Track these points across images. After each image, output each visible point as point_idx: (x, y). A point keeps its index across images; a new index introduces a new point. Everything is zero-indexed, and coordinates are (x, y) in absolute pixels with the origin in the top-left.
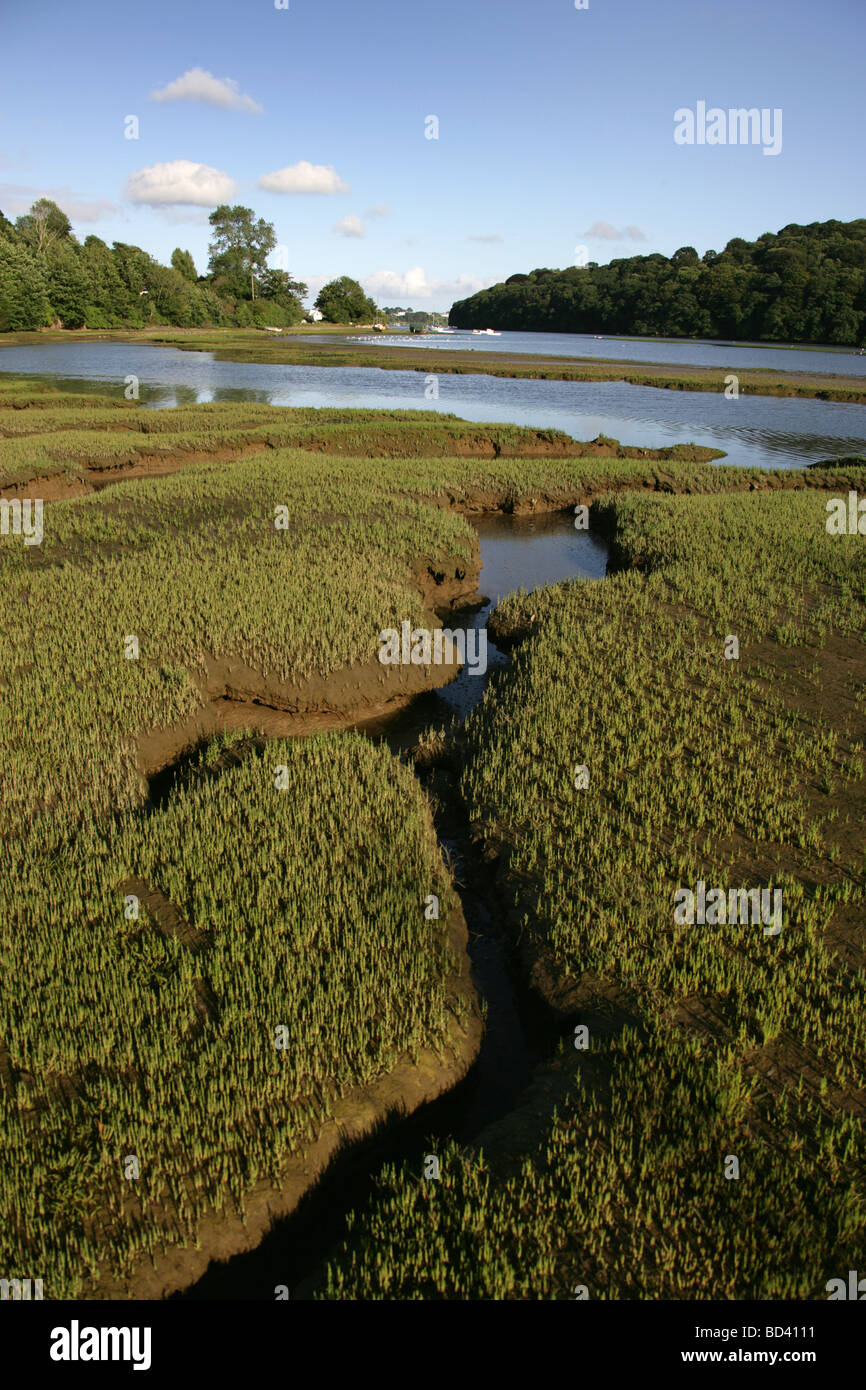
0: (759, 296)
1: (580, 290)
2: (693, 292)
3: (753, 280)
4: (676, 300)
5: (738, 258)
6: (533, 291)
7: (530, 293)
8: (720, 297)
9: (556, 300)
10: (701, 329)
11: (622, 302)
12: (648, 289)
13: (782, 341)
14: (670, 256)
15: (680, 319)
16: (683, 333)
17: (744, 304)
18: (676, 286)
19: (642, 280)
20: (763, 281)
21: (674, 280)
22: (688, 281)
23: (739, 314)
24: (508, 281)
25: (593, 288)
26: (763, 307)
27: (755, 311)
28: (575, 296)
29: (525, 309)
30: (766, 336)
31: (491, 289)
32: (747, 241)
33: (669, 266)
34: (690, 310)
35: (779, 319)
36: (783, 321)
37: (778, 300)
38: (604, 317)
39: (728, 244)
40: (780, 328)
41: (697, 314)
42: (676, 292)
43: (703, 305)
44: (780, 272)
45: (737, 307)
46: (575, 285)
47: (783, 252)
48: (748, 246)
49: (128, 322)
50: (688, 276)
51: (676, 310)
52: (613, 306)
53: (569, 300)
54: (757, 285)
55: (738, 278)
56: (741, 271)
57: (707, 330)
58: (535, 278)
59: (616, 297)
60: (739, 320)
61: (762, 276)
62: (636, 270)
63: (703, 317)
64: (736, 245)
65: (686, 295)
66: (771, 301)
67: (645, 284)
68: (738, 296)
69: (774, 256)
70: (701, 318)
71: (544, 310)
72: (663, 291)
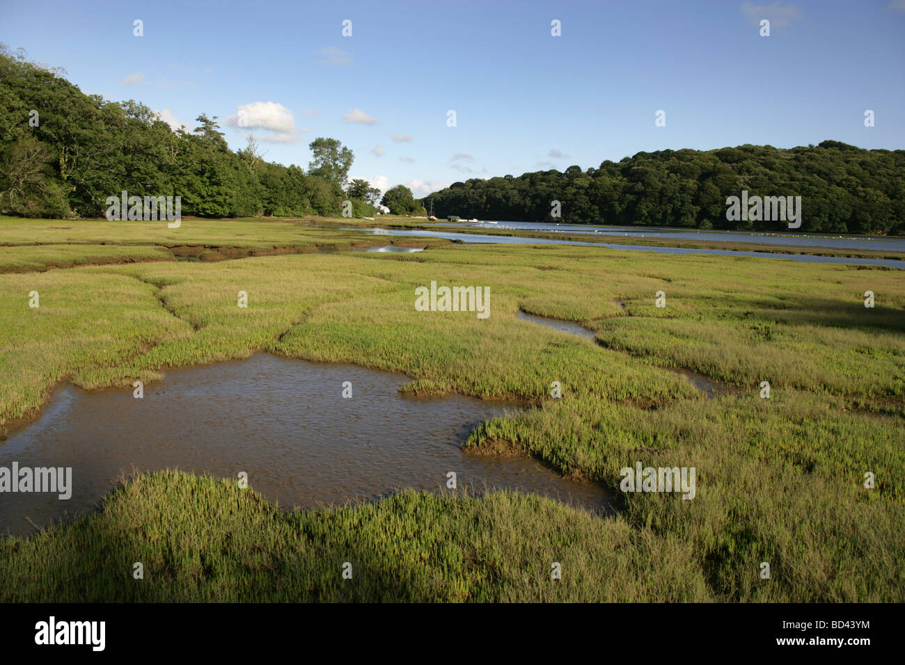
0: (630, 197)
1: (507, 193)
2: (586, 194)
3: (625, 187)
4: (576, 199)
5: (611, 173)
6: (473, 193)
7: (471, 195)
8: (604, 197)
9: (490, 199)
10: (593, 218)
11: (538, 201)
12: (555, 192)
13: (647, 225)
14: (563, 171)
15: (579, 212)
16: (580, 220)
17: (621, 202)
18: (574, 191)
19: (549, 186)
20: (632, 188)
21: (572, 187)
22: (582, 188)
23: (618, 209)
24: (452, 187)
25: (515, 192)
26: (635, 203)
27: (628, 207)
28: (504, 196)
29: (469, 205)
30: (637, 222)
31: (441, 192)
32: (614, 162)
33: (565, 178)
34: (586, 206)
35: (645, 212)
36: (648, 212)
37: (643, 199)
38: (526, 210)
39: (602, 164)
40: (646, 217)
41: (590, 208)
42: (575, 194)
43: (593, 202)
44: (643, 182)
45: (617, 204)
46: (502, 190)
47: (642, 169)
48: (616, 165)
49: (295, 213)
50: (581, 185)
51: (576, 206)
52: (532, 203)
53: (500, 199)
54: (629, 190)
55: (615, 186)
56: (616, 181)
57: (597, 219)
58: (471, 185)
59: (534, 198)
60: (617, 212)
61: (631, 184)
62: (542, 180)
63: (594, 210)
64: (606, 164)
65: (582, 196)
66: (638, 200)
67: (552, 189)
68: (617, 197)
69: (637, 172)
70: (593, 211)
71: (482, 206)
72: (566, 194)
